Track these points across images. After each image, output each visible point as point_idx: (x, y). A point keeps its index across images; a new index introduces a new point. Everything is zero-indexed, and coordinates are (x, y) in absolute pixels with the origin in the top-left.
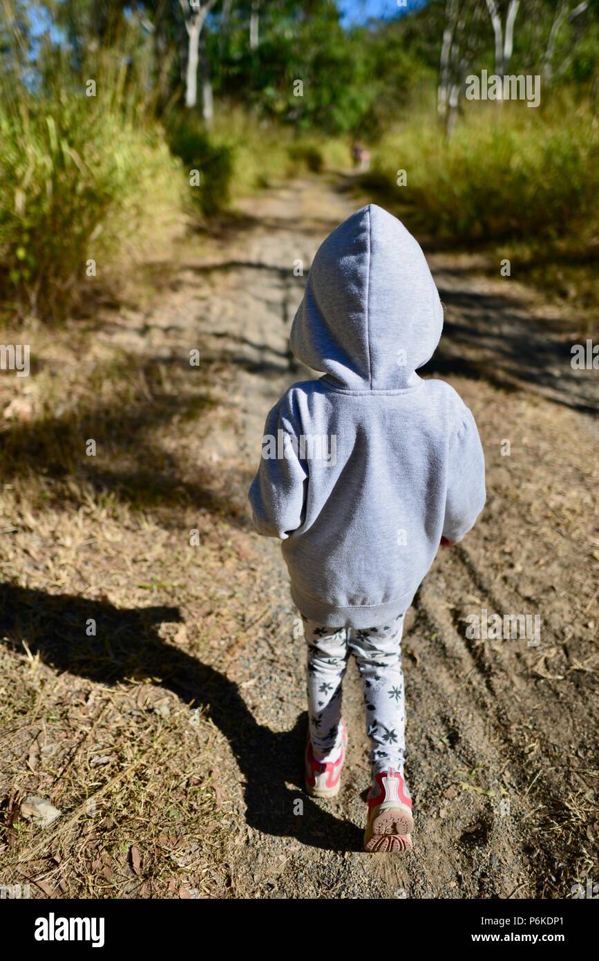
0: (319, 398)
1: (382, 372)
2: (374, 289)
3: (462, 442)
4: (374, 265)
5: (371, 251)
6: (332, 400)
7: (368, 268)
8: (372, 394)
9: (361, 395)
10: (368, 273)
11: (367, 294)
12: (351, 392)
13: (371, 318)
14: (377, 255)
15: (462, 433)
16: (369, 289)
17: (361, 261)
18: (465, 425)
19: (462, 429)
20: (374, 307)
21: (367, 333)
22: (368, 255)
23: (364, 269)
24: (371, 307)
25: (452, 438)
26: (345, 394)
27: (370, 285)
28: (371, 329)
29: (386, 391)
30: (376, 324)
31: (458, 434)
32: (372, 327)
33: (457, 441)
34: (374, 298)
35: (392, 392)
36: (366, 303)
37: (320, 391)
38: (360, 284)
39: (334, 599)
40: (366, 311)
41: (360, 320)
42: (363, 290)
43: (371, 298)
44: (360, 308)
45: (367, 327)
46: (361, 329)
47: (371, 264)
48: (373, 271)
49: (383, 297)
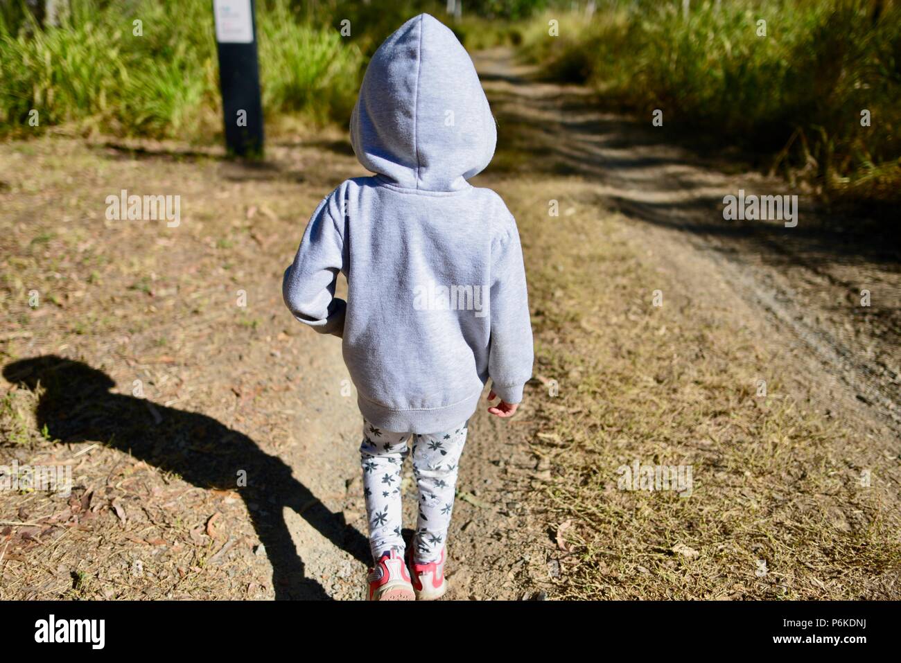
1: (428, 174)
2: (421, 97)
3: (505, 251)
4: (422, 73)
5: (421, 60)
7: (417, 75)
8: (417, 194)
10: (416, 81)
11: (415, 101)
12: (397, 189)
13: (419, 124)
14: (426, 64)
15: (505, 241)
16: (418, 96)
18: (509, 234)
19: (506, 238)
20: (422, 114)
22: (417, 63)
23: (414, 76)
24: (419, 114)
25: (493, 243)
27: (418, 92)
28: (419, 136)
29: (431, 192)
30: (424, 131)
31: (501, 241)
32: (420, 133)
33: (499, 248)
34: (422, 105)
35: (437, 193)
36: (414, 109)
37: (370, 185)
38: (410, 90)
39: (394, 402)
40: (415, 118)
41: (409, 126)
42: (412, 97)
43: (419, 105)
44: (408, 114)
45: (414, 133)
46: (410, 134)
47: (420, 72)
48: (421, 79)
49: (430, 105)
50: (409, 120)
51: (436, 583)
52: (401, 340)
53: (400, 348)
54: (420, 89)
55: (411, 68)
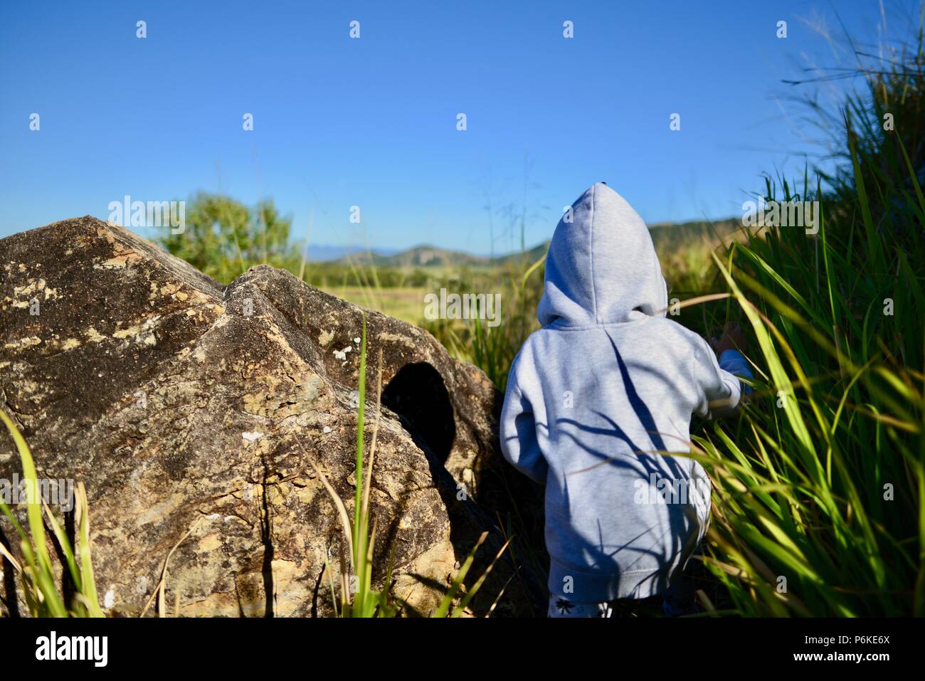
0: (554, 338)
1: (604, 308)
4: (596, 218)
6: (565, 338)
7: (591, 220)
8: (597, 328)
9: (588, 329)
10: (591, 224)
11: (590, 240)
12: (579, 327)
13: (594, 260)
14: (599, 212)
16: (593, 236)
17: (587, 216)
20: (596, 251)
21: (592, 273)
22: (592, 212)
23: (589, 222)
24: (594, 251)
26: (574, 330)
27: (593, 233)
28: (595, 270)
29: (610, 325)
32: (595, 267)
34: (596, 244)
35: (616, 325)
36: (590, 247)
38: (586, 233)
40: (591, 255)
41: (587, 262)
42: (587, 237)
43: (594, 244)
44: (585, 252)
45: (591, 268)
46: (587, 270)
47: (593, 218)
48: (595, 223)
49: (604, 244)
50: (586, 257)
54: (594, 231)
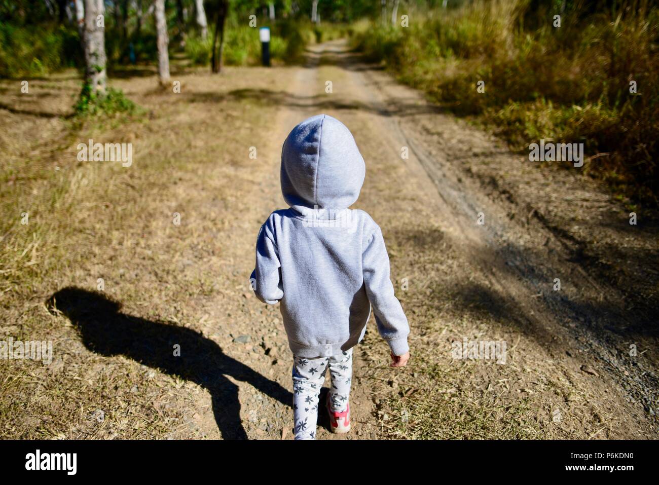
0: (286, 219)
2: (320, 176)
4: (321, 163)
6: (295, 223)
7: (317, 164)
10: (317, 168)
11: (315, 178)
15: (371, 241)
16: (317, 176)
19: (371, 239)
27: (317, 174)
31: (368, 241)
37: (288, 216)
39: (309, 342)
51: (346, 424)
52: (312, 308)
53: (312, 312)
55: (313, 160)
